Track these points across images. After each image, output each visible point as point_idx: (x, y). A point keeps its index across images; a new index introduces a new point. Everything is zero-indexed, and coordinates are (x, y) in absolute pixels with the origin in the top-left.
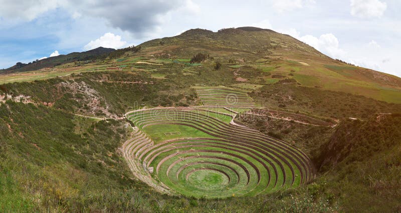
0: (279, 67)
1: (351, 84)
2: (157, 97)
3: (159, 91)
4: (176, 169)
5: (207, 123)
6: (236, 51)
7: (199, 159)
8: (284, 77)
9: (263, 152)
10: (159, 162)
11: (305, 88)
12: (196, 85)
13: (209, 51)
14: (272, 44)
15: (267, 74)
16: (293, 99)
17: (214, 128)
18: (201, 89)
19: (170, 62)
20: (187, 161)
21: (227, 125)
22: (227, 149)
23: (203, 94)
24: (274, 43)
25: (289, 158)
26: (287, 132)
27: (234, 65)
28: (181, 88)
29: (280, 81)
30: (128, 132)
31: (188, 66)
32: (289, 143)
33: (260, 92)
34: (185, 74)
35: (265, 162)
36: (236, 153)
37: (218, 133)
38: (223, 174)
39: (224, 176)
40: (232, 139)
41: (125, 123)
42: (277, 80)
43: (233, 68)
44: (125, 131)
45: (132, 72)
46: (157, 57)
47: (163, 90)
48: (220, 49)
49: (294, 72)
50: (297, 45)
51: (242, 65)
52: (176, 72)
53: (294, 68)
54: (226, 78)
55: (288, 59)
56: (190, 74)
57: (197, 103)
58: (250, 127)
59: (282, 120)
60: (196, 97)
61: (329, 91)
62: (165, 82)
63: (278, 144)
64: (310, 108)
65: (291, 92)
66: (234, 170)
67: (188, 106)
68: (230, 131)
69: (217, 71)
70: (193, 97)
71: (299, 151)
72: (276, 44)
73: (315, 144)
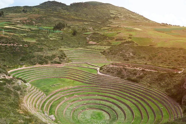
0: (120, 33)
1: (181, 41)
2: (34, 57)
3: (34, 52)
4: (69, 113)
5: (79, 75)
6: (86, 21)
7: (82, 102)
8: (124, 40)
9: (127, 93)
10: (55, 110)
11: (142, 47)
12: (62, 47)
13: (66, 21)
14: (112, 16)
15: (112, 38)
16: (134, 55)
17: (86, 78)
18: (67, 50)
19: (37, 29)
20: (74, 105)
21: (96, 75)
22: (99, 92)
23: (70, 54)
24: (113, 14)
25: (149, 95)
26: (141, 77)
27: (86, 32)
28: (52, 49)
29: (122, 43)
30: (24, 88)
31: (52, 33)
32: (145, 85)
33: (109, 51)
34: (51, 39)
35: (131, 99)
36: (106, 94)
37: (90, 81)
38: (103, 111)
39: (104, 113)
40: (102, 85)
41: (17, 81)
42: (120, 42)
43: (85, 35)
44: (21, 88)
45: (5, 35)
46: (24, 23)
47: (37, 51)
48: (74, 20)
49: (132, 35)
50: (130, 15)
51: (92, 32)
52: (44, 37)
53: (131, 33)
54: (81, 41)
55: (125, 27)
56: (55, 39)
57: (67, 61)
58: (113, 75)
59: (136, 70)
60: (65, 57)
61: (162, 48)
62: (38, 45)
63: (137, 86)
64: (148, 60)
65: (132, 50)
66: (109, 107)
67: (61, 63)
68: (99, 79)
69: (74, 37)
70: (63, 56)
71: (156, 90)
72: (115, 16)
73: (168, 85)
